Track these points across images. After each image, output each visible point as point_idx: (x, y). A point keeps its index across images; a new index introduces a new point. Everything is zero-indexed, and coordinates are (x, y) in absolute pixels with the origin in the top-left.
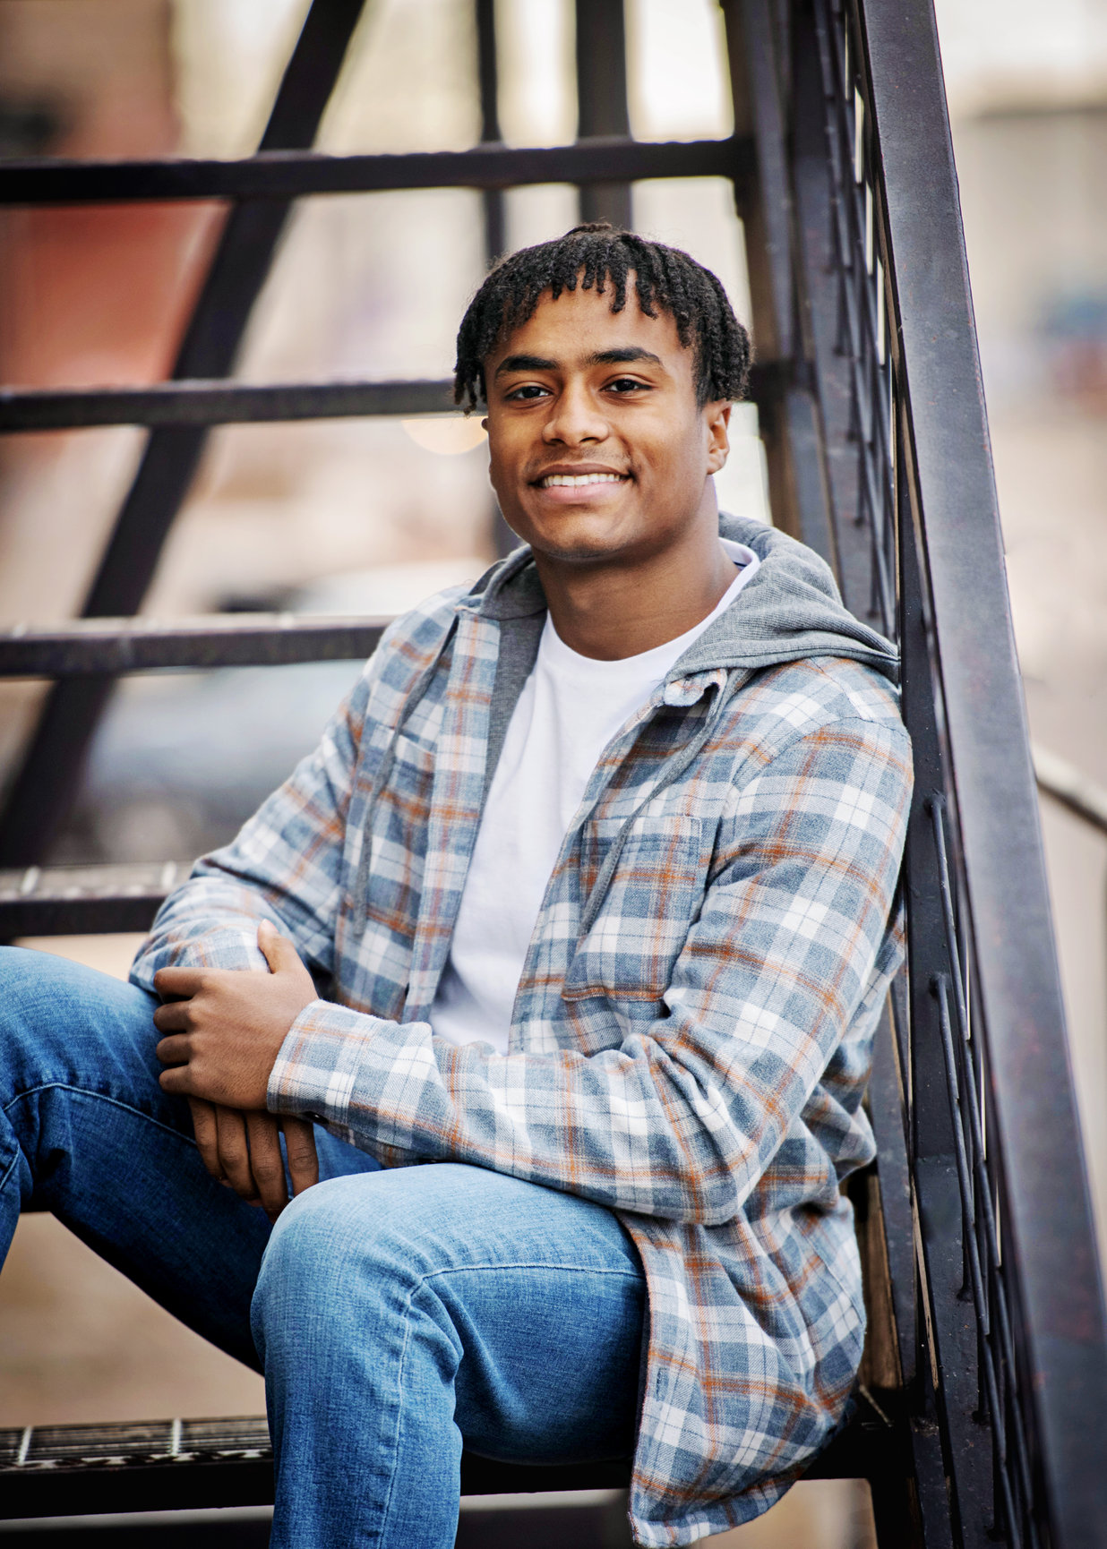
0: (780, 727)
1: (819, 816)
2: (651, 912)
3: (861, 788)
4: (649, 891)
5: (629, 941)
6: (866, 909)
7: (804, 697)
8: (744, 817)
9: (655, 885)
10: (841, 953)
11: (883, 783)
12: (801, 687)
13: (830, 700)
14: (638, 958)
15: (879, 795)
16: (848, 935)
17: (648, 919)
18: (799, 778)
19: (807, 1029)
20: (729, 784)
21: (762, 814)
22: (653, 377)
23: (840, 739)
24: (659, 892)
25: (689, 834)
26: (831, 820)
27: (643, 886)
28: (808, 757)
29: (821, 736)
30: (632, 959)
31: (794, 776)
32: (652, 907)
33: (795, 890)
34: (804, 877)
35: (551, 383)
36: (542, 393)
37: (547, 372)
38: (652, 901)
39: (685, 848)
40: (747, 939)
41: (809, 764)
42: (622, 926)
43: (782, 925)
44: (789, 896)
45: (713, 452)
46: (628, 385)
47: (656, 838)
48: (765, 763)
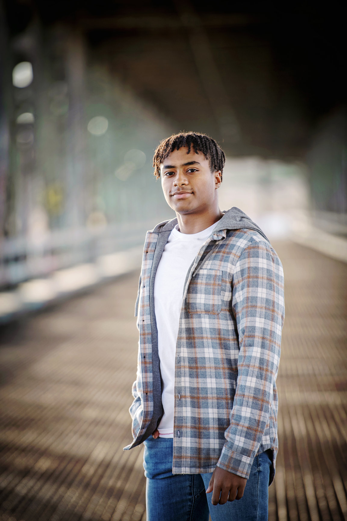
0: (239, 248)
1: (255, 267)
3: (263, 258)
4: (210, 288)
5: (207, 300)
6: (274, 287)
7: (243, 240)
8: (239, 272)
9: (212, 287)
10: (272, 299)
11: (267, 256)
12: (242, 237)
13: (249, 239)
14: (210, 305)
15: (267, 259)
16: (272, 295)
17: (211, 295)
18: (248, 259)
19: (270, 319)
20: (229, 263)
21: (243, 270)
22: (198, 168)
23: (254, 248)
24: (213, 289)
26: (258, 267)
27: (209, 287)
28: (248, 253)
29: (249, 248)
30: (208, 305)
31: (247, 259)
32: (211, 292)
33: (257, 286)
34: (258, 283)
35: (174, 171)
36: (173, 174)
37: (173, 169)
38: (211, 291)
39: (218, 278)
40: (251, 302)
41: (249, 255)
42: (205, 297)
43: (258, 296)
44: (256, 288)
45: (216, 184)
46: (193, 171)
47: (210, 275)
48: (238, 257)
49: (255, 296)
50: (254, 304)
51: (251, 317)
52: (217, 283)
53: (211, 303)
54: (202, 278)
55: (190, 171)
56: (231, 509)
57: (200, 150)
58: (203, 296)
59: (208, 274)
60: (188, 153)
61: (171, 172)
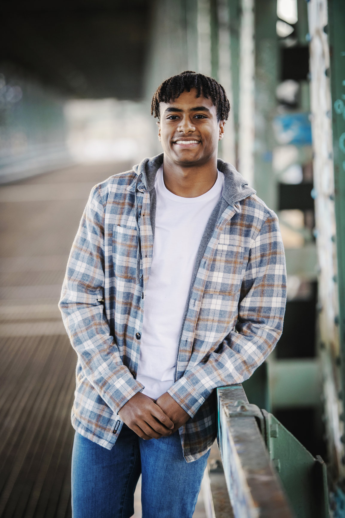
0: (259, 220)
1: (275, 242)
2: (232, 272)
4: (231, 266)
5: (225, 280)
7: (259, 210)
8: (258, 247)
9: (233, 265)
12: (255, 206)
13: (264, 210)
14: (228, 284)
17: (231, 274)
20: (251, 238)
21: (263, 245)
22: (207, 115)
23: (273, 220)
24: (234, 267)
25: (241, 251)
26: (277, 242)
27: (229, 265)
28: (269, 227)
29: (268, 221)
30: (226, 284)
31: (268, 233)
32: (232, 271)
33: (275, 263)
34: (276, 259)
35: (179, 115)
36: (177, 118)
37: (179, 112)
38: (232, 269)
39: (240, 255)
40: (268, 280)
41: (270, 229)
42: (223, 275)
43: (275, 274)
44: (274, 265)
45: (220, 134)
46: (200, 117)
47: (232, 252)
48: (259, 231)
49: (273, 273)
50: (271, 282)
51: (267, 298)
52: (239, 260)
53: (230, 282)
54: (222, 254)
55: (197, 117)
56: (180, 485)
57: (210, 94)
58: (221, 274)
59: (229, 250)
60: (198, 96)
61: (174, 116)
